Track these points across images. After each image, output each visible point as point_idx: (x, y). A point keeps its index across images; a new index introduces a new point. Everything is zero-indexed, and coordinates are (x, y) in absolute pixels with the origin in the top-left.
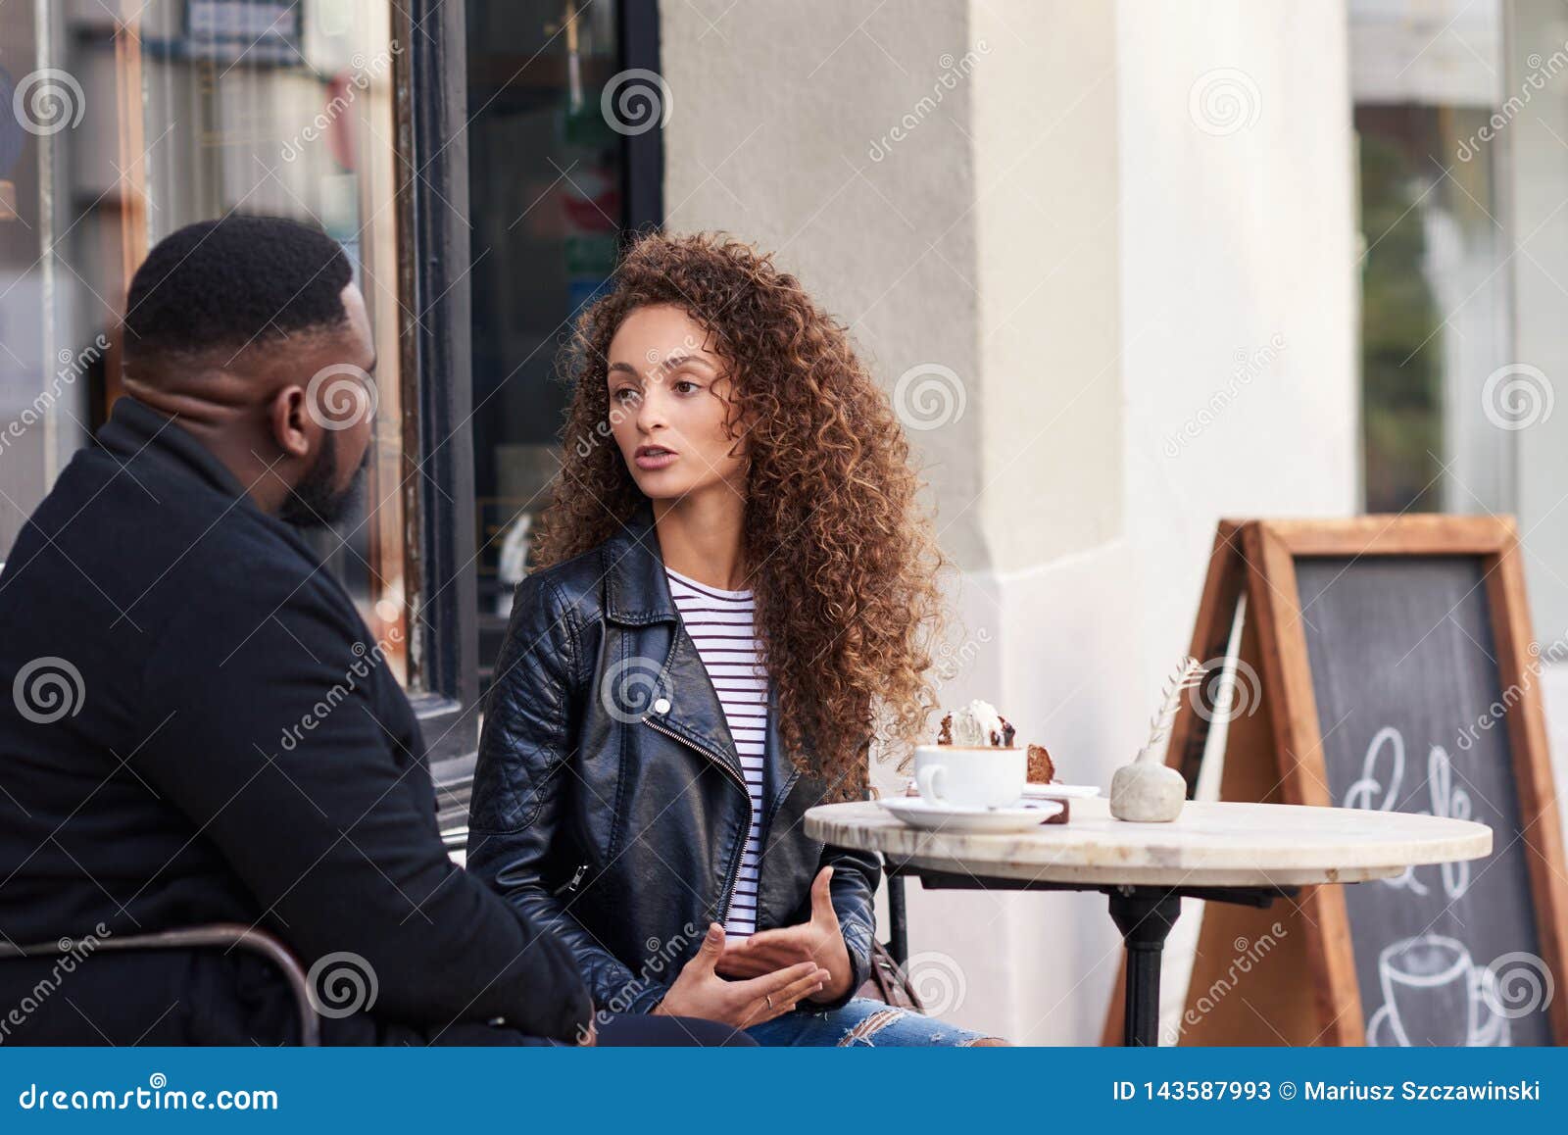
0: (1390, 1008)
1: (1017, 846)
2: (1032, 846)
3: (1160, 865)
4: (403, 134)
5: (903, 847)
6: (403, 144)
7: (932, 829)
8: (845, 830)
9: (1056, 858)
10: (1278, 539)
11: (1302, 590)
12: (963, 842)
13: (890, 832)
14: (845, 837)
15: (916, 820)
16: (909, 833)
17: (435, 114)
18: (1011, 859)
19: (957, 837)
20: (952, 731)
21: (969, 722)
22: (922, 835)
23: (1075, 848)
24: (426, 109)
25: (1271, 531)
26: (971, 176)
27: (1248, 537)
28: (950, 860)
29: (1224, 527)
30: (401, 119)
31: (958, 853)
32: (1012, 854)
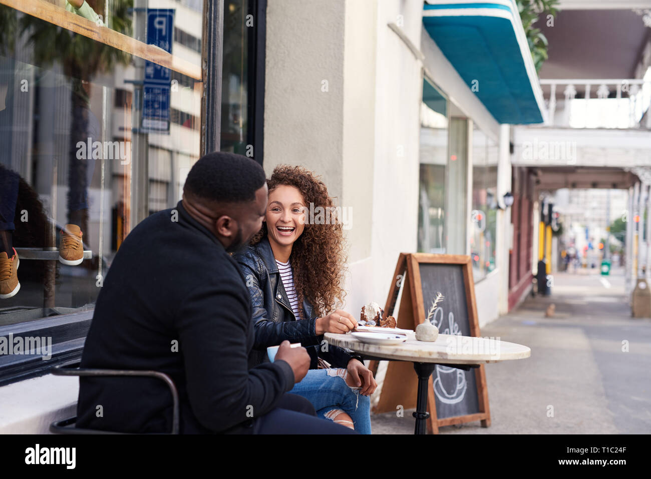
0: (439, 378)
1: (397, 350)
2: (402, 350)
3: (441, 358)
4: (203, 138)
5: (359, 348)
6: (203, 141)
7: (369, 343)
8: (340, 342)
9: (409, 354)
10: (415, 258)
11: (421, 272)
12: (379, 348)
13: (355, 343)
14: (340, 344)
15: (364, 340)
16: (362, 344)
17: (212, 133)
18: (395, 354)
19: (377, 346)
20: (365, 311)
21: (371, 309)
22: (366, 345)
23: (415, 352)
24: (210, 131)
25: (413, 256)
26: (342, 163)
27: (408, 257)
28: (374, 353)
29: (401, 255)
30: (203, 134)
31: (378, 351)
32: (395, 352)
